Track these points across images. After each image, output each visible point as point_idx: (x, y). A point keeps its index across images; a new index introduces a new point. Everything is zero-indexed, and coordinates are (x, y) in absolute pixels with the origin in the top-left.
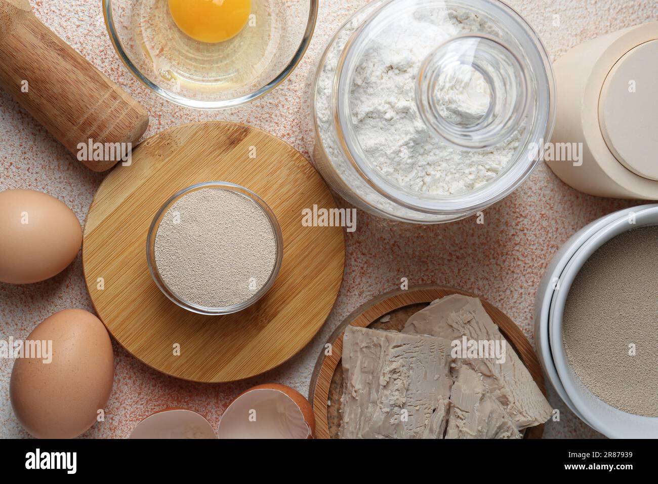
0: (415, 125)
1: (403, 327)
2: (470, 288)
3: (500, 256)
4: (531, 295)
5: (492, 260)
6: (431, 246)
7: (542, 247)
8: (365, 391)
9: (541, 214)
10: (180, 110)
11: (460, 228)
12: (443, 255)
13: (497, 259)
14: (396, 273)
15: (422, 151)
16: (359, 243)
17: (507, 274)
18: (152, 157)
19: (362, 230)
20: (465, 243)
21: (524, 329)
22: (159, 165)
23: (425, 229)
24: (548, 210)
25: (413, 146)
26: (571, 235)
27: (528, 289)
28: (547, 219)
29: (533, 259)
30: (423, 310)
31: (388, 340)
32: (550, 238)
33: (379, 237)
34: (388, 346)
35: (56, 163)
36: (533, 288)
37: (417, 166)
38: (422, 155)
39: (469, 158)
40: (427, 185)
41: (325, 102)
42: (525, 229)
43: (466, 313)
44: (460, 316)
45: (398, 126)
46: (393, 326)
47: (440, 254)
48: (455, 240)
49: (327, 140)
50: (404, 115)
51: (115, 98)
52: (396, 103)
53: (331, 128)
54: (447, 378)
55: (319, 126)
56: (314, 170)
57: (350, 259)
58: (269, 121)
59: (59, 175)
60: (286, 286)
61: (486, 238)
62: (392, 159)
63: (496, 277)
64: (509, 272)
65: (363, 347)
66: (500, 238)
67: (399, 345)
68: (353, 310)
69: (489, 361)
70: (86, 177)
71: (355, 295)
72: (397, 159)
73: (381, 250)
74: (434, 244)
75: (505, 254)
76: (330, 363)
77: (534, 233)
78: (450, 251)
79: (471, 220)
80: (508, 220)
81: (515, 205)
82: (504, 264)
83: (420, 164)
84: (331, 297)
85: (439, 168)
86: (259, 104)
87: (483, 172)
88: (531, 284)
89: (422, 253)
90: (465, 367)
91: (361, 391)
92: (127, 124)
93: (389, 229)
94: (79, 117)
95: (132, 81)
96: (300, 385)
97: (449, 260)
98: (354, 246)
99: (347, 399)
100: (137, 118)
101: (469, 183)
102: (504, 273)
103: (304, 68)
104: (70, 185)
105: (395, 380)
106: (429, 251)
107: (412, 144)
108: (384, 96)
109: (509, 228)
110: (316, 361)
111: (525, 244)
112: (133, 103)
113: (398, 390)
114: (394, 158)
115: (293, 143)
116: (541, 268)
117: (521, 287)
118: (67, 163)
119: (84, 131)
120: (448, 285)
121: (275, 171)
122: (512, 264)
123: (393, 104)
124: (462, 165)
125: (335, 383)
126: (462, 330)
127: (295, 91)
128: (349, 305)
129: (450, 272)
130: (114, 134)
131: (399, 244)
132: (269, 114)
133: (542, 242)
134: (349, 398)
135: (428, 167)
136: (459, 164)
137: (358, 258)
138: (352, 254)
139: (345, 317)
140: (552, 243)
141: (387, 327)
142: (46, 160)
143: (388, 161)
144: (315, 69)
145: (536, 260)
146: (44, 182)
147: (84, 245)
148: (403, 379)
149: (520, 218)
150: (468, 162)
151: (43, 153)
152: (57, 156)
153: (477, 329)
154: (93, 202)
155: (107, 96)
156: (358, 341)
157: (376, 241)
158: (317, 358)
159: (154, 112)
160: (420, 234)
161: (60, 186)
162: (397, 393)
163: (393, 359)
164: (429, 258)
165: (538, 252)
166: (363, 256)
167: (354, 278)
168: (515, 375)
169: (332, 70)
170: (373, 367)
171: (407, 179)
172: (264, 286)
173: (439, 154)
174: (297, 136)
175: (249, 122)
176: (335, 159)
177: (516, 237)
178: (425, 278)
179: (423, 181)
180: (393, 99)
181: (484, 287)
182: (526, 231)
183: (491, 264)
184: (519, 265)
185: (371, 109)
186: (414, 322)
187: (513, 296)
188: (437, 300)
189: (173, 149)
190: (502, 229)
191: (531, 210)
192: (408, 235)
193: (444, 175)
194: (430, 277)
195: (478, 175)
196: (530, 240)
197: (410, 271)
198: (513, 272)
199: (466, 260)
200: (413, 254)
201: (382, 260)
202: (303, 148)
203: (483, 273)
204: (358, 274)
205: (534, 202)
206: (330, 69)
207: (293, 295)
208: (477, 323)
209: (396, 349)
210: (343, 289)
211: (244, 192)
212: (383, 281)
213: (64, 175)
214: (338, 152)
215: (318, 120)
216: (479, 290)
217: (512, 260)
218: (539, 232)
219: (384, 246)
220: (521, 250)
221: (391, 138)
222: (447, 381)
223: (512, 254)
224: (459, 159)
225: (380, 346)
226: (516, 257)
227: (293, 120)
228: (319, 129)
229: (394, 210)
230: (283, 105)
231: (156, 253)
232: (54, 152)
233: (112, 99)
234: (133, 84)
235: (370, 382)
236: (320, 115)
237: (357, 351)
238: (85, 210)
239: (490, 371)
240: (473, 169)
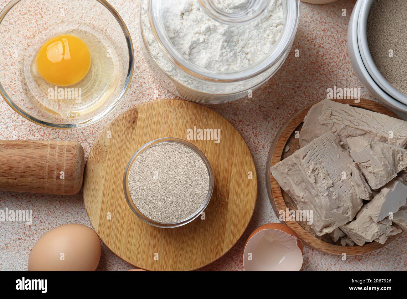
0: (220, 33)
1: (299, 146)
2: (318, 98)
3: (319, 69)
4: (352, 76)
5: (317, 75)
6: (279, 93)
7: (337, 47)
8: (307, 194)
9: (322, 30)
10: (94, 128)
11: (287, 71)
12: (289, 92)
13: (319, 72)
14: (273, 121)
15: (234, 44)
16: (241, 121)
17: (331, 75)
18: (98, 163)
19: (237, 114)
20: (296, 77)
21: (363, 96)
22: (105, 164)
23: (269, 87)
24: (324, 25)
25: (227, 45)
26: (347, 28)
27: (347, 74)
28: (328, 30)
29: (338, 57)
30: (302, 128)
31: (297, 157)
32: (337, 39)
33: (249, 110)
34: (300, 160)
35: (52, 207)
36: (349, 71)
37: (237, 53)
38: (235, 46)
39: (261, 28)
40: (251, 59)
41: (163, 60)
42: (321, 45)
43: (326, 111)
44: (324, 115)
45: (211, 41)
46: (294, 150)
47: (287, 93)
48: (289, 80)
49: (181, 79)
50: (209, 32)
51: (54, 148)
52: (200, 30)
53: (178, 71)
54: (344, 152)
55: (171, 76)
56: (187, 102)
57: (243, 133)
58: (144, 97)
59: (59, 212)
60: (221, 173)
61: (305, 65)
62: (222, 61)
63: (326, 81)
64: (331, 73)
65: (287, 172)
66: (311, 60)
67: (305, 155)
68: (266, 158)
69: (358, 126)
70: (74, 202)
71: (261, 149)
72: (225, 58)
73: (255, 116)
74: (280, 90)
75: (321, 66)
76: (277, 195)
77: (327, 43)
78: (291, 87)
79: (289, 62)
80: (308, 47)
81: (305, 36)
82: (324, 71)
83: (238, 51)
84: (250, 160)
85: (250, 45)
86: (132, 92)
87: (275, 30)
88: (347, 70)
89: (278, 100)
90: (348, 139)
91: (305, 196)
92: (71, 156)
93: (251, 102)
94: (43, 173)
95: (57, 133)
96: (271, 219)
97: (295, 93)
98: (240, 125)
99: (301, 205)
100: (74, 149)
101: (272, 41)
102: (329, 76)
103: (139, 55)
104: (69, 212)
105: (318, 175)
106: (281, 96)
107: (226, 44)
108: (191, 31)
109: (312, 51)
110: (269, 200)
111: (327, 53)
112: (65, 143)
113: (323, 179)
114: (223, 59)
115: (165, 98)
116: (345, 58)
117: (343, 76)
118: (58, 202)
119: (52, 177)
120: (305, 105)
121: (167, 119)
122: (329, 68)
123: (199, 32)
124: (260, 34)
125: (288, 203)
126: (331, 121)
127: (145, 70)
128: (262, 157)
129: (300, 98)
130: (68, 166)
131: (262, 105)
132: (141, 93)
133: (335, 44)
134: (301, 204)
135: (243, 49)
136: (258, 35)
137: (247, 129)
138: (242, 130)
139: (265, 165)
140: (341, 40)
141: (291, 152)
142: (46, 210)
143: (221, 64)
144: (145, 51)
145: (340, 56)
146: (55, 221)
147: (100, 237)
148: (322, 171)
149: (313, 41)
150: (262, 30)
151: (41, 207)
152: (50, 203)
153: (339, 114)
154: (87, 211)
155: (49, 150)
156: (282, 171)
157: (249, 113)
158: (268, 198)
159: (81, 140)
160: (268, 91)
161: (64, 217)
162: (324, 181)
163: (308, 165)
164: (284, 100)
165: (337, 51)
166: (248, 127)
167: (253, 141)
168: (378, 122)
169: (153, 41)
170: (301, 178)
171: (238, 65)
172: (210, 182)
173: (244, 38)
174: (165, 92)
175: (134, 105)
176: (193, 85)
177: (319, 53)
178: (290, 112)
179: (247, 59)
180: (197, 29)
181: (324, 91)
182: (322, 46)
183: (318, 77)
184: (333, 66)
185: (190, 44)
186: (303, 138)
187: (343, 84)
188: (306, 117)
189: (105, 150)
190: (309, 54)
191: (316, 33)
192: (263, 97)
193: (255, 47)
194: (292, 109)
195: (273, 33)
196: (328, 48)
197: (279, 115)
198: (333, 72)
199: (304, 85)
200: (273, 104)
201: (261, 120)
202: (172, 96)
203: (318, 85)
204: (254, 138)
205: (314, 27)
206: (152, 42)
207: (229, 175)
208: (336, 111)
209: (305, 158)
210: (252, 152)
211: (159, 141)
212: (270, 131)
213: (61, 209)
214: (191, 81)
215: (167, 73)
216: (323, 95)
217: (327, 66)
218: (329, 41)
219: (255, 112)
220: (327, 57)
221: (213, 50)
222: (345, 154)
223: (325, 63)
224: (256, 33)
225: (296, 164)
226: (328, 63)
227: (156, 86)
228: (172, 77)
229: (245, 87)
230: (144, 83)
231: (140, 210)
232: (46, 202)
233: (53, 149)
234: (58, 134)
235: (305, 187)
236: (166, 69)
237: (286, 177)
238: (87, 219)
239: (364, 130)
240: (268, 32)
